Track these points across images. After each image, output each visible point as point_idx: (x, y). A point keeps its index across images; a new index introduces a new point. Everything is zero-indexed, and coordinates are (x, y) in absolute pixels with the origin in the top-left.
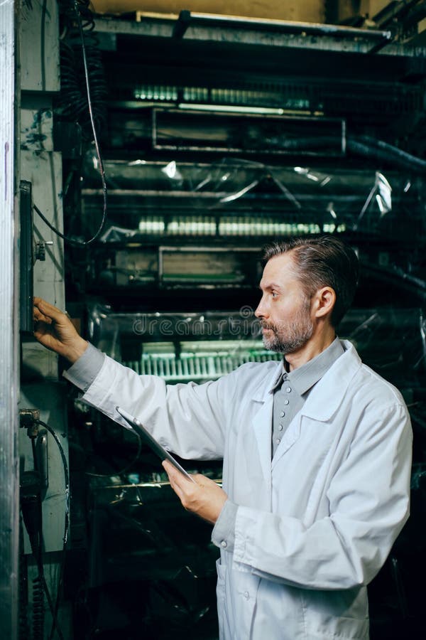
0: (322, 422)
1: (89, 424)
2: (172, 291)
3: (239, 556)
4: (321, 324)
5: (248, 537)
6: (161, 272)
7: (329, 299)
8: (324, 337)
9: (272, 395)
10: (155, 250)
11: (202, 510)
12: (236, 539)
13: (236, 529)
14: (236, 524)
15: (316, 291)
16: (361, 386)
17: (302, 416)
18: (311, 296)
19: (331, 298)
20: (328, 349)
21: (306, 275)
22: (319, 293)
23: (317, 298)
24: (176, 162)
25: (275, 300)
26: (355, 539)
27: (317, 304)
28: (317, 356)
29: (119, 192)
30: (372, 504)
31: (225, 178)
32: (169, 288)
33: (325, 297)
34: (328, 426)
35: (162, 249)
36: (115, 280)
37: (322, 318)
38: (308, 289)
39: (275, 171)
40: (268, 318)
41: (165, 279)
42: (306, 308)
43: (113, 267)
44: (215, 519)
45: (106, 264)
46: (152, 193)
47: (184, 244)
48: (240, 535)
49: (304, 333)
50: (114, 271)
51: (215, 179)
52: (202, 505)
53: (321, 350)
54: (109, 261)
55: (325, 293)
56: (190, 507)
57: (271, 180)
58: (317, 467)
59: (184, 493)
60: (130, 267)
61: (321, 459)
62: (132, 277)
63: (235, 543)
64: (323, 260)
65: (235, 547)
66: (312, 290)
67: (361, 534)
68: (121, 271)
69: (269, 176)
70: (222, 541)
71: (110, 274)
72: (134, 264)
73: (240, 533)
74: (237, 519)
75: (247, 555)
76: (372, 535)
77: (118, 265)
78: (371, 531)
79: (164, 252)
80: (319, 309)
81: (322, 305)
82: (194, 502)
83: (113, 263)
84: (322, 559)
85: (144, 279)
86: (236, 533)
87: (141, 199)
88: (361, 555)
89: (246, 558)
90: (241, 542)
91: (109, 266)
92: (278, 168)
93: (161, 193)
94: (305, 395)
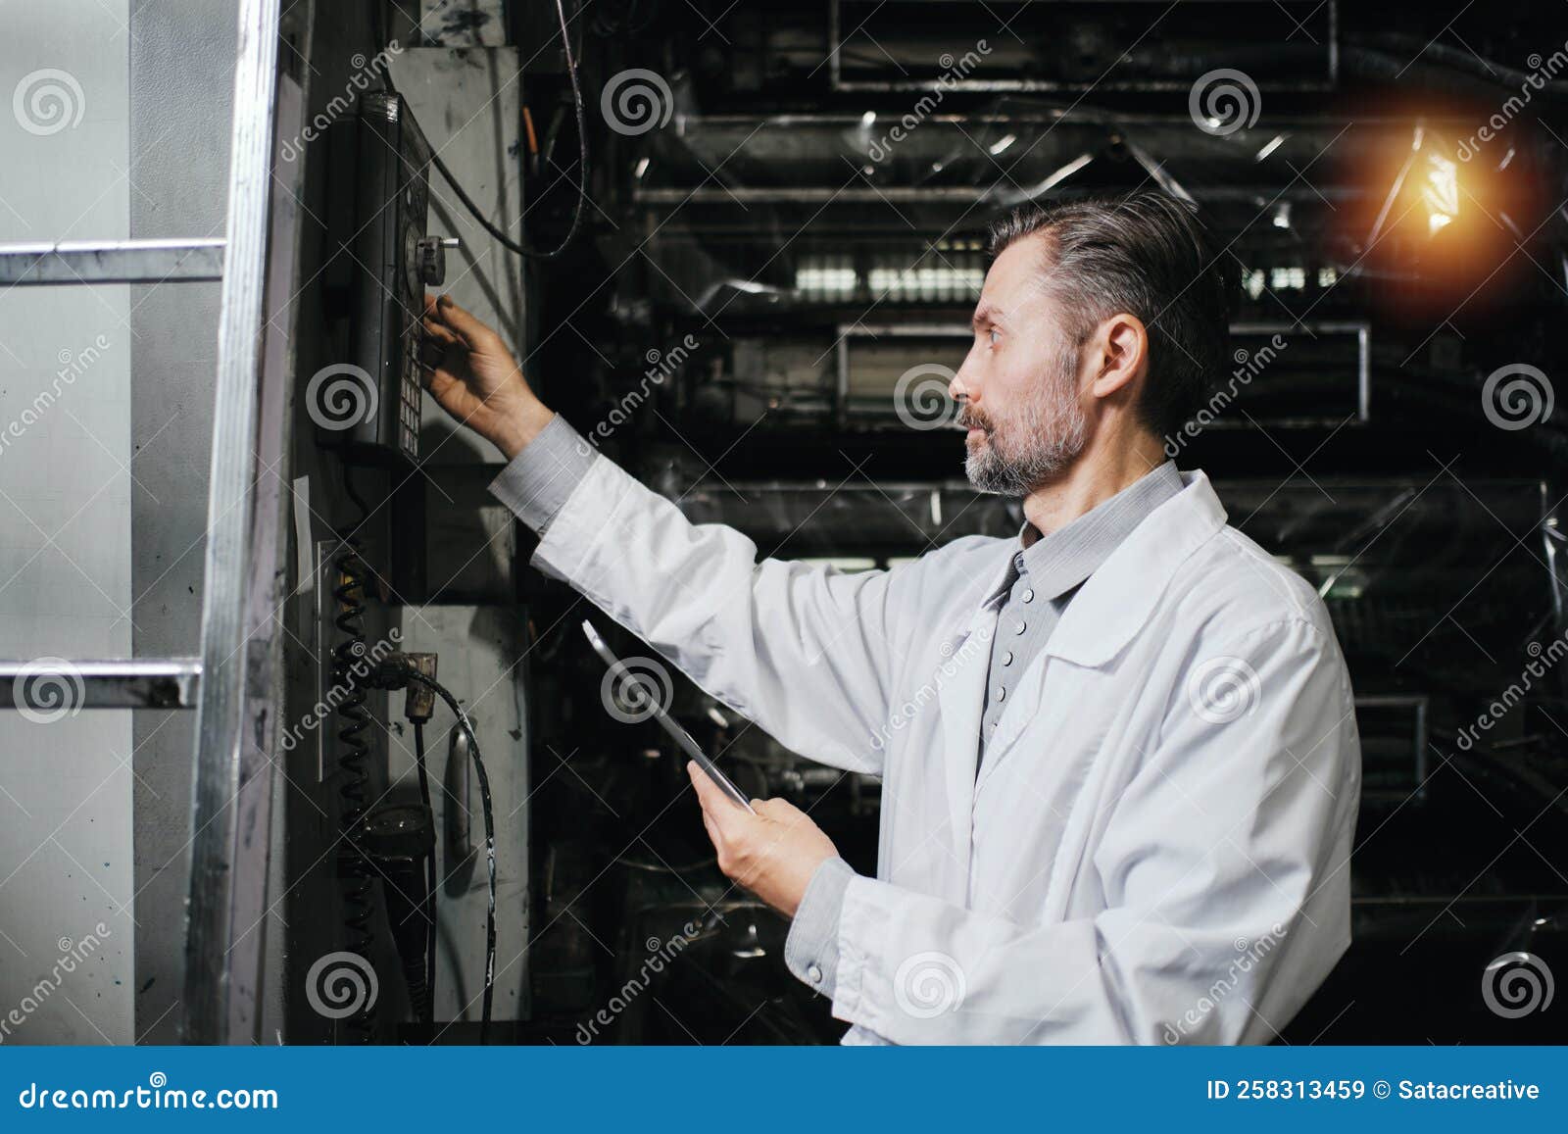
0: (1094, 668)
1: (654, 754)
2: (870, 434)
3: (847, 1004)
4: (1112, 418)
5: (867, 957)
6: (843, 389)
7: (1129, 350)
8: (1121, 453)
9: (993, 613)
10: (829, 336)
11: (764, 882)
12: (842, 961)
13: (841, 933)
14: (843, 920)
15: (1095, 326)
16: (1208, 573)
17: (1049, 658)
18: (1082, 340)
19: (1134, 342)
20: (1134, 485)
21: (1072, 283)
22: (1104, 332)
23: (1099, 345)
24: (877, 115)
25: (995, 349)
26: (1143, 970)
27: (1096, 361)
28: (1104, 505)
29: (740, 194)
30: (1202, 880)
31: (1000, 147)
32: (863, 428)
33: (1119, 341)
34: (1107, 679)
35: (846, 330)
36: (732, 406)
37: (1114, 398)
38: (1073, 319)
39: (1136, 128)
40: (976, 400)
41: (854, 408)
42: (1067, 370)
43: (727, 378)
44: (795, 908)
45: (709, 372)
46: (821, 194)
47: (901, 320)
48: (849, 949)
49: (1058, 437)
50: (729, 386)
51: (973, 155)
52: (762, 868)
53: (1116, 489)
54: (718, 364)
55: (1118, 331)
56: (736, 873)
57: (1120, 148)
58: (1069, 789)
59: (723, 837)
60: (774, 379)
61: (1082, 765)
62: (774, 405)
63: (840, 971)
64: (1119, 245)
65: (839, 980)
66: (1085, 324)
67: (1164, 957)
68: (746, 387)
69: (1116, 140)
70: (810, 965)
71: (716, 393)
72: (783, 373)
73: (849, 942)
74: (844, 909)
75: (866, 1002)
76: (1194, 967)
77: (740, 371)
78: (1187, 953)
79: (854, 342)
80: (1102, 374)
81: (1110, 364)
82: (745, 859)
83: (728, 367)
84: (1046, 1017)
85: (804, 407)
86: (841, 944)
87: (794, 212)
88: (1159, 1017)
89: (864, 1011)
90: (852, 967)
91: (718, 376)
92: (1144, 120)
93: (842, 193)
94: (1062, 601)
